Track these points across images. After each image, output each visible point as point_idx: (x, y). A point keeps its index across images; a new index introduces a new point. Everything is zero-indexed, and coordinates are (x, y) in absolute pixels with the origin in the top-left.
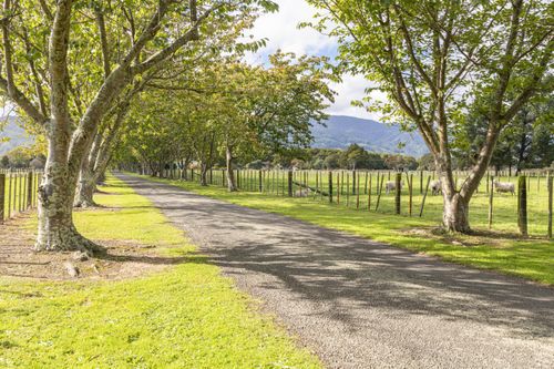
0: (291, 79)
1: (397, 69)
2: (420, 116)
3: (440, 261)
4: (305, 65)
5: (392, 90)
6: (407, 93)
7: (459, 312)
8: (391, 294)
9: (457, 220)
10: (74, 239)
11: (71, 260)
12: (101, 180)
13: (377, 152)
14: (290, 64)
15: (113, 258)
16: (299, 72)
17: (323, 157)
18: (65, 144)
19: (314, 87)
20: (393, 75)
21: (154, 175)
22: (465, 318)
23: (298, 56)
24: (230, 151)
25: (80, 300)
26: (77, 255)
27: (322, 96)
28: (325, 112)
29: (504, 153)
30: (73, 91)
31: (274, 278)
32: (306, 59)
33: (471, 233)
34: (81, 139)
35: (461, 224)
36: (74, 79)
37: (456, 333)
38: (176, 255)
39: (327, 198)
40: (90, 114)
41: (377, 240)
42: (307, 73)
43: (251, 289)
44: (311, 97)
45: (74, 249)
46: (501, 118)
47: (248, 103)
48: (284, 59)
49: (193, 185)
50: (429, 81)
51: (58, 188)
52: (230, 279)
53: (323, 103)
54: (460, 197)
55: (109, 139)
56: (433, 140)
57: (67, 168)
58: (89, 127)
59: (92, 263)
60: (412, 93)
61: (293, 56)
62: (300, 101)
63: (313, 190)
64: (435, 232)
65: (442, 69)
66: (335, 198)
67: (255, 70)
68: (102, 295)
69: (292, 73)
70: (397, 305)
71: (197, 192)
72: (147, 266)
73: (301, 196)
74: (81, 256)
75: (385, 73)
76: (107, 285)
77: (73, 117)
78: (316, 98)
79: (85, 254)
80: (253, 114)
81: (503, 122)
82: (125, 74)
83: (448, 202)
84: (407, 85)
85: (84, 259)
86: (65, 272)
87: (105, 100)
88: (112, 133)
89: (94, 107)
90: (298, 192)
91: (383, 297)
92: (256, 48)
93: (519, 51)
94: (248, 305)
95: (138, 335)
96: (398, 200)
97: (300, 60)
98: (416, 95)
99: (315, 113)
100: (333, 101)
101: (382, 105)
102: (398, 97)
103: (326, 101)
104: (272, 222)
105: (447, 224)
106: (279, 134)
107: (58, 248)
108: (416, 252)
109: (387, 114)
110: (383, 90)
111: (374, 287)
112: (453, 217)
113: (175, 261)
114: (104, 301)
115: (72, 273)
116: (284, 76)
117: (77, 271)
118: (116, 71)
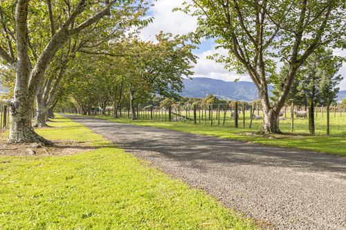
0: (170, 49)
1: (233, 33)
2: (248, 63)
3: (261, 145)
4: (178, 41)
5: (230, 47)
6: (240, 49)
7: (271, 163)
8: (229, 157)
9: (272, 125)
10: (33, 136)
11: (31, 147)
12: (51, 116)
13: (224, 99)
14: (169, 40)
15: (58, 147)
16: (175, 45)
17: (191, 103)
18: (27, 76)
19: (184, 54)
20: (231, 38)
21: (85, 114)
22: (275, 166)
23: (174, 36)
24: (132, 94)
25: (36, 164)
26: (35, 145)
27: (189, 60)
28: (191, 70)
29: (302, 98)
30: (31, 47)
31: (159, 153)
32: (179, 37)
33: (280, 133)
34: (37, 74)
35: (274, 128)
36: (32, 41)
37: (269, 172)
38: (97, 145)
39: (193, 122)
40: (43, 58)
41: (222, 137)
42: (180, 46)
43: (144, 158)
44: (183, 61)
45: (33, 142)
46: (297, 62)
47: (142, 64)
48: (165, 37)
49: (109, 118)
50: (253, 40)
51: (22, 104)
52: (131, 154)
53: (190, 65)
54: (273, 111)
55: (56, 85)
56: (257, 77)
57: (28, 92)
58: (42, 67)
59: (44, 149)
60: (243, 49)
61: (171, 35)
62: (175, 63)
63: (184, 117)
64: (258, 133)
65: (261, 33)
66: (198, 121)
67: (147, 44)
68: (50, 162)
69: (170, 46)
70: (234, 162)
71: (112, 120)
72: (78, 150)
73: (177, 120)
74: (37, 145)
75: (226, 37)
76: (53, 158)
77: (31, 61)
78: (185, 61)
79: (40, 144)
80: (147, 71)
81: (298, 64)
82: (64, 34)
83: (266, 115)
84: (240, 44)
85: (39, 147)
86: (27, 153)
87: (52, 50)
88: (58, 82)
89: (45, 54)
90: (175, 119)
91: (225, 158)
92: (147, 23)
93: (307, 21)
94: (141, 163)
95: (72, 177)
96: (236, 122)
97: (175, 38)
98: (246, 50)
99: (185, 71)
100: (196, 63)
101: (225, 58)
102: (234, 51)
103: (192, 63)
104: (156, 131)
105: (265, 128)
106: (163, 83)
107: (23, 141)
108: (247, 142)
109: (229, 63)
110: (225, 47)
111: (220, 155)
112: (269, 123)
113: (96, 148)
114: (51, 164)
115: (31, 153)
116: (165, 48)
117: (35, 152)
118: (59, 32)
